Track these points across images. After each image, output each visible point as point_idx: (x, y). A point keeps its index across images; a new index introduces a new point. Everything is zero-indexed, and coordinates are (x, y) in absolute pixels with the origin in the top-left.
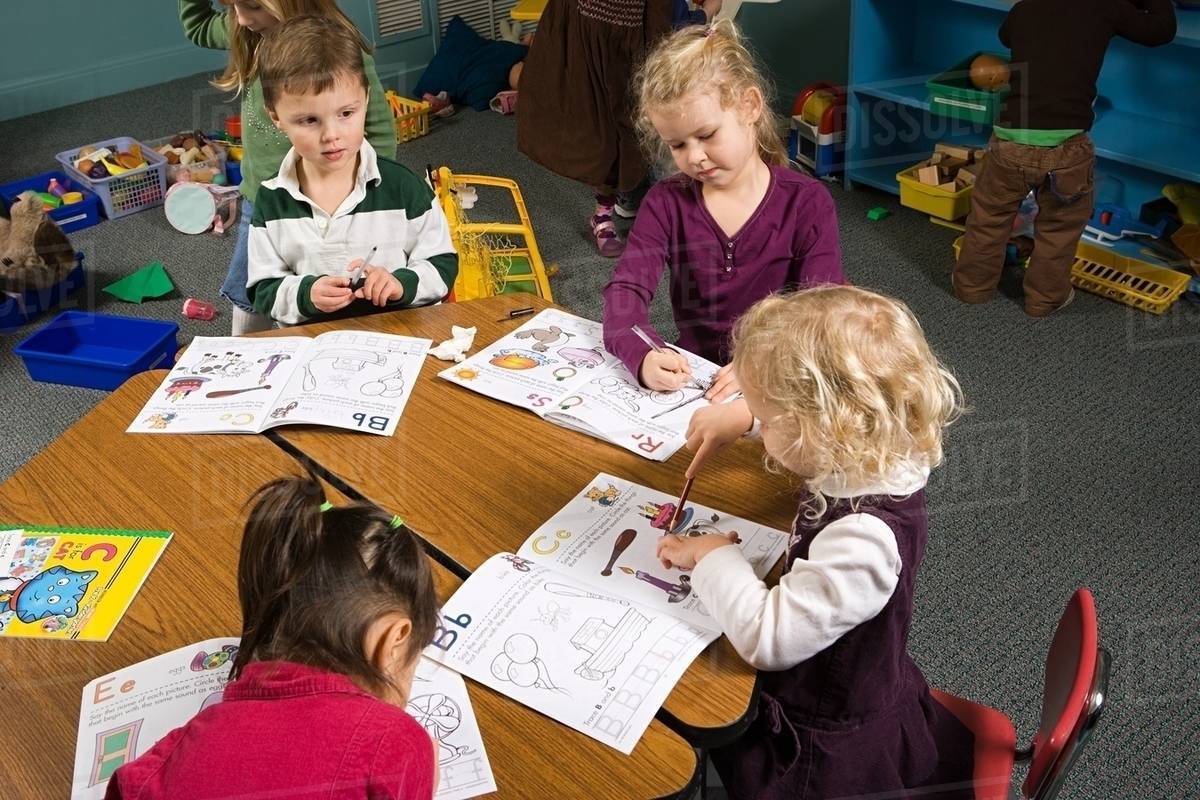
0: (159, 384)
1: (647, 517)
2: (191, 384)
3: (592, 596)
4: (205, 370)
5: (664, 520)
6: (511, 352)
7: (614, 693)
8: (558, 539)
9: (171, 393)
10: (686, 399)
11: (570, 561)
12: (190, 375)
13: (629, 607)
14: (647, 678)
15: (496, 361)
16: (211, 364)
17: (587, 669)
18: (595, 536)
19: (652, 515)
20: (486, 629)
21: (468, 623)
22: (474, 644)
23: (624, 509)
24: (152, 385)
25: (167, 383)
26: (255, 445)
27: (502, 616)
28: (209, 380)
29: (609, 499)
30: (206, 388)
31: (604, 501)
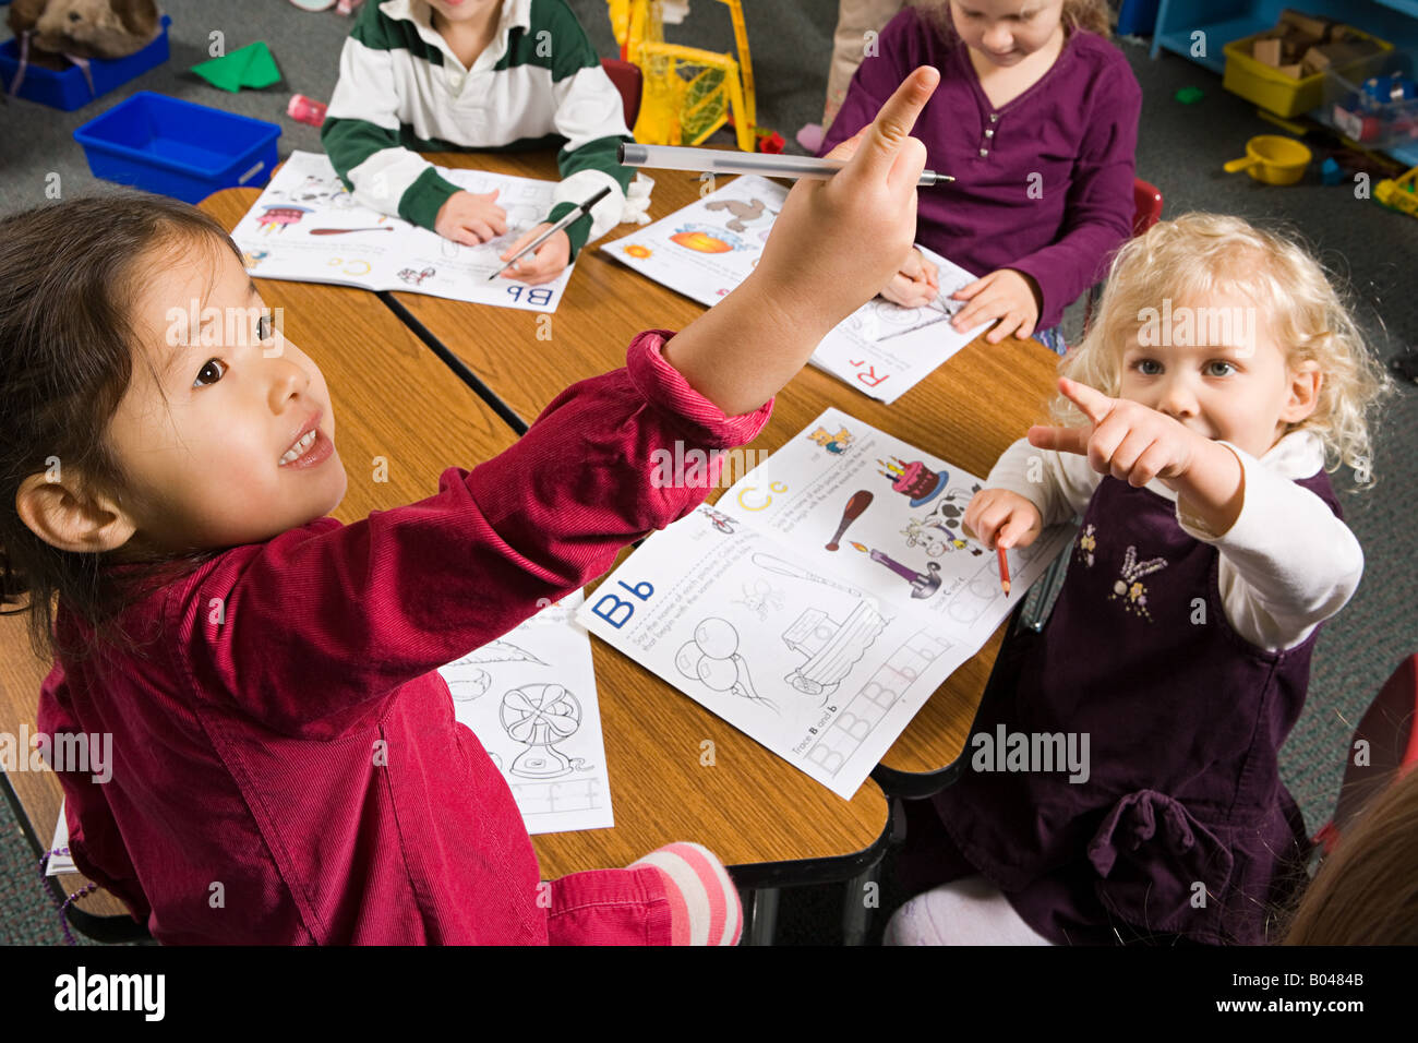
0: (247, 209)
1: (888, 476)
2: (288, 214)
3: (813, 578)
4: (310, 197)
5: (910, 483)
6: (698, 229)
7: (834, 715)
8: (771, 493)
9: (264, 224)
10: (923, 321)
11: (786, 525)
12: (288, 203)
13: (861, 599)
14: (879, 701)
15: (678, 238)
16: (316, 190)
17: (802, 677)
18: (820, 495)
19: (894, 475)
20: (672, 606)
21: (650, 595)
22: (655, 624)
23: (859, 461)
24: (239, 208)
25: (258, 209)
26: (362, 306)
27: (695, 591)
28: (312, 211)
29: (839, 446)
30: (309, 222)
31: (833, 448)
